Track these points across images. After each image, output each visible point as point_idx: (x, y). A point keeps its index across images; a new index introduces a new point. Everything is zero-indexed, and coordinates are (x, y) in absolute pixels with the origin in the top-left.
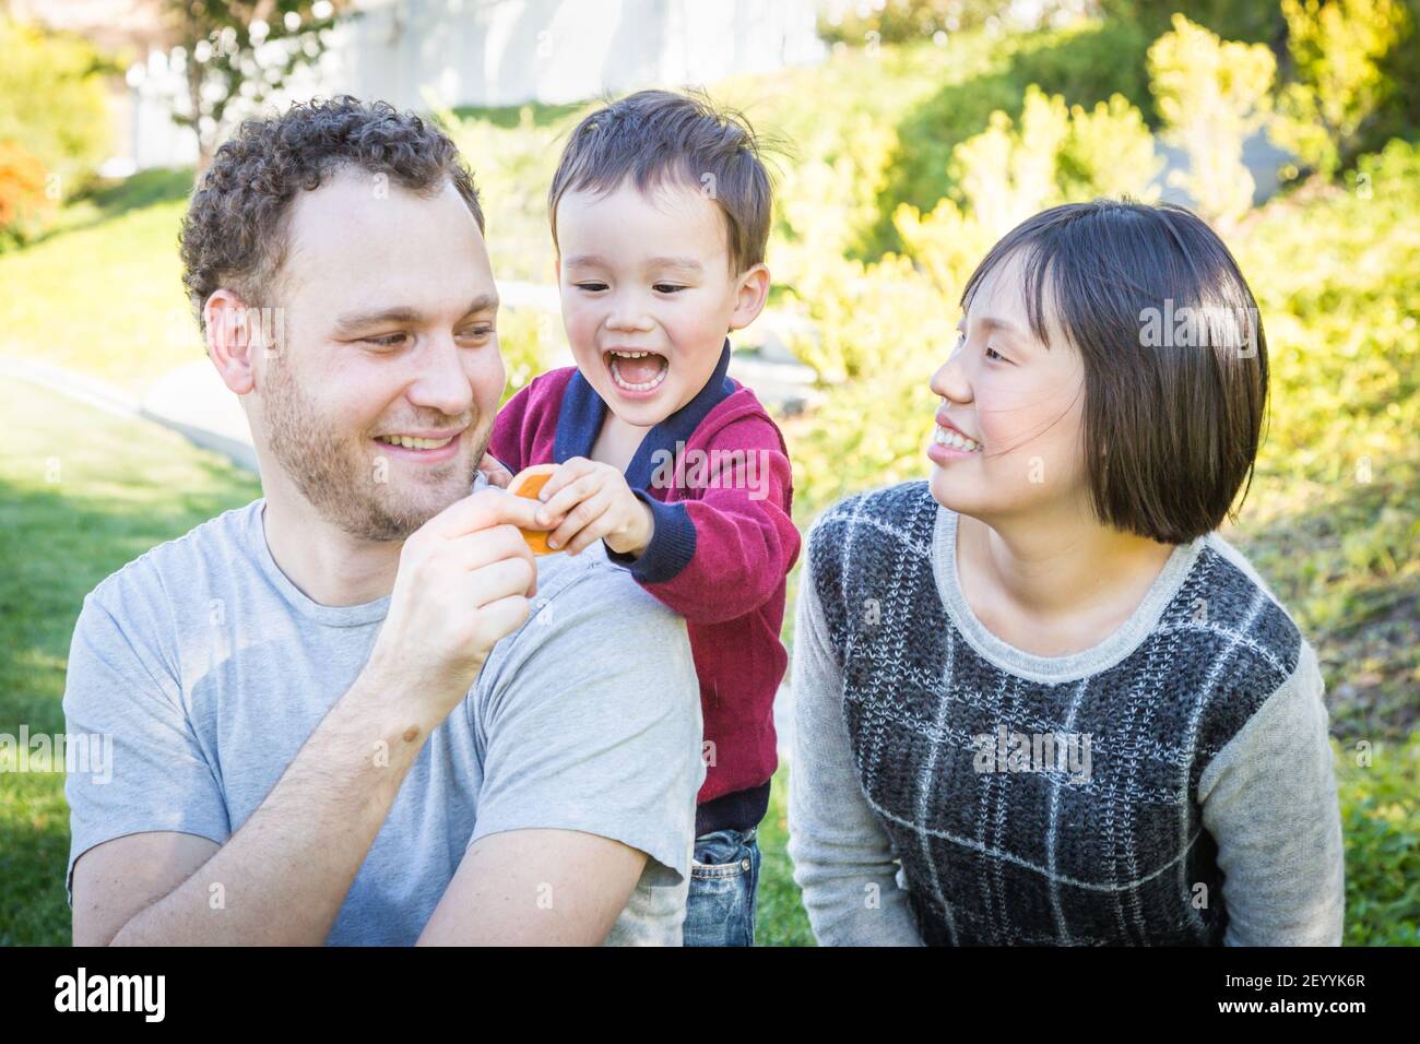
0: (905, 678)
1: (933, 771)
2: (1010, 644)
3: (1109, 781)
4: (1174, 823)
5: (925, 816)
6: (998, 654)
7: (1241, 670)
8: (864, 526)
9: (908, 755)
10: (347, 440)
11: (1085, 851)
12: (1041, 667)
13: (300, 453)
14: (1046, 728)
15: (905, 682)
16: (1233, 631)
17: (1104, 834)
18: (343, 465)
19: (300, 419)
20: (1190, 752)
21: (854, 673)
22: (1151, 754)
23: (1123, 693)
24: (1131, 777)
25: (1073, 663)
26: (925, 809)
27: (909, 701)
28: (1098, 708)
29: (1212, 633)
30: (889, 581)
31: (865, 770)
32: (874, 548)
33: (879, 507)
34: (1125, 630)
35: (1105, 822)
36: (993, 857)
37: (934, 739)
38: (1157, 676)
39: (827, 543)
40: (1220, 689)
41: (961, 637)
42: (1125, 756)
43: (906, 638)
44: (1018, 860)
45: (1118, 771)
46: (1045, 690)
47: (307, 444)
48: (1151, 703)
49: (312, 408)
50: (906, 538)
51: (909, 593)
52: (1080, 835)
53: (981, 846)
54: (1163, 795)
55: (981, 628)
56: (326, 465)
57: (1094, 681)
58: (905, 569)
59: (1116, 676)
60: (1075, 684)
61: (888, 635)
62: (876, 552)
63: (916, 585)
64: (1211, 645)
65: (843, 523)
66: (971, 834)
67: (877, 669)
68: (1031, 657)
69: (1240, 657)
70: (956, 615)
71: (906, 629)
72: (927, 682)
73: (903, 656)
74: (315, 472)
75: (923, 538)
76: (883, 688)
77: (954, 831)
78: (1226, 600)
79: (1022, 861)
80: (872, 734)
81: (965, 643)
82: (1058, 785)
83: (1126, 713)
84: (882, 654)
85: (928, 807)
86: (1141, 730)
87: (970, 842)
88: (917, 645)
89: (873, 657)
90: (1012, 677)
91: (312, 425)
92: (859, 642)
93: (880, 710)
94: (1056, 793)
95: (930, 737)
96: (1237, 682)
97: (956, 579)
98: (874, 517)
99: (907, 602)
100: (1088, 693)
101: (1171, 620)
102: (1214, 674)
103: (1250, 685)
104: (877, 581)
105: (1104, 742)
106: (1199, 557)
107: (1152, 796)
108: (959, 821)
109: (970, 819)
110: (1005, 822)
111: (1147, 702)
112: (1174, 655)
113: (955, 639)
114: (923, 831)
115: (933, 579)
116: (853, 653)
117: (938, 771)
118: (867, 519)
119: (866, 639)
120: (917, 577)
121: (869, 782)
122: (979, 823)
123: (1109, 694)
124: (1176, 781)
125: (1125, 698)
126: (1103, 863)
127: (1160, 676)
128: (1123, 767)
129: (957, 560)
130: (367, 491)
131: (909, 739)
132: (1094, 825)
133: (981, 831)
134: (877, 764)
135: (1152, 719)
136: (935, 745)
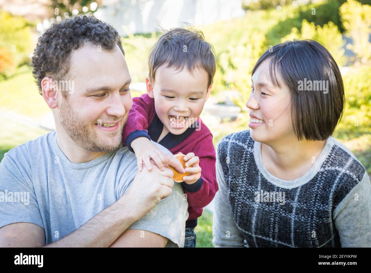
0: (247, 189)
1: (256, 217)
2: (277, 177)
3: (308, 217)
4: (328, 228)
5: (254, 231)
6: (274, 181)
7: (344, 180)
8: (233, 143)
9: (248, 212)
10: (88, 125)
11: (302, 239)
12: (287, 184)
13: (72, 128)
14: (289, 202)
15: (247, 190)
16: (342, 169)
17: (308, 233)
18: (85, 132)
19: (73, 118)
20: (331, 206)
21: (232, 188)
22: (320, 208)
23: (311, 190)
24: (314, 215)
25: (296, 182)
26: (254, 229)
27: (248, 196)
28: (304, 195)
29: (336, 170)
30: (241, 160)
31: (236, 217)
32: (236, 150)
33: (238, 138)
34: (311, 171)
35: (308, 229)
36: (275, 243)
37: (256, 207)
38: (320, 184)
39: (223, 148)
40: (338, 186)
41: (263, 176)
42: (313, 209)
43: (247, 177)
44: (283, 243)
45: (311, 214)
46: (288, 191)
47: (75, 125)
48: (319, 192)
49: (77, 115)
50: (246, 147)
51: (247, 163)
52: (301, 234)
53: (271, 240)
54: (324, 220)
55: (268, 173)
56: (81, 132)
57: (303, 187)
58: (246, 156)
59: (309, 185)
60: (297, 188)
61: (241, 176)
62: (237, 151)
63: (249, 161)
64: (335, 173)
65: (227, 142)
66: (268, 236)
67: (238, 186)
68: (283, 181)
69: (344, 176)
70: (261, 170)
71: (247, 174)
72: (253, 190)
73: (246, 182)
74: (77, 133)
75: (251, 147)
76: (240, 192)
77: (263, 235)
78: (340, 160)
79: (284, 243)
80: (238, 206)
81: (264, 178)
82: (293, 219)
83: (312, 196)
84: (240, 182)
85: (255, 228)
86: (317, 201)
87: (268, 239)
88: (250, 179)
89: (237, 183)
90: (278, 187)
91: (77, 121)
92: (232, 178)
93: (240, 199)
94: (293, 221)
95: (254, 207)
96: (343, 184)
97: (261, 159)
98: (236, 140)
99: (247, 166)
100: (301, 191)
101: (324, 167)
102: (336, 182)
103: (347, 185)
104: (238, 160)
105: (306, 205)
106: (332, 148)
107: (321, 221)
108: (264, 232)
109: (268, 231)
110: (278, 232)
111: (318, 192)
112: (325, 178)
113: (261, 177)
114: (254, 236)
115: (254, 159)
116: (231, 181)
117: (257, 217)
118: (234, 141)
119: (235, 177)
120: (249, 158)
121: (238, 221)
122: (270, 232)
123: (307, 191)
124: (327, 216)
125: (312, 192)
126: (308, 242)
127: (321, 184)
128: (312, 212)
129: (261, 153)
130: (92, 139)
131: (248, 207)
132: (305, 231)
133: (271, 235)
134: (239, 215)
135: (320, 197)
136: (256, 209)
